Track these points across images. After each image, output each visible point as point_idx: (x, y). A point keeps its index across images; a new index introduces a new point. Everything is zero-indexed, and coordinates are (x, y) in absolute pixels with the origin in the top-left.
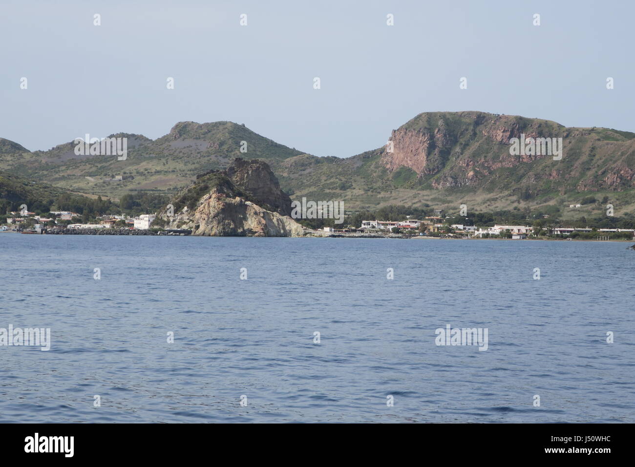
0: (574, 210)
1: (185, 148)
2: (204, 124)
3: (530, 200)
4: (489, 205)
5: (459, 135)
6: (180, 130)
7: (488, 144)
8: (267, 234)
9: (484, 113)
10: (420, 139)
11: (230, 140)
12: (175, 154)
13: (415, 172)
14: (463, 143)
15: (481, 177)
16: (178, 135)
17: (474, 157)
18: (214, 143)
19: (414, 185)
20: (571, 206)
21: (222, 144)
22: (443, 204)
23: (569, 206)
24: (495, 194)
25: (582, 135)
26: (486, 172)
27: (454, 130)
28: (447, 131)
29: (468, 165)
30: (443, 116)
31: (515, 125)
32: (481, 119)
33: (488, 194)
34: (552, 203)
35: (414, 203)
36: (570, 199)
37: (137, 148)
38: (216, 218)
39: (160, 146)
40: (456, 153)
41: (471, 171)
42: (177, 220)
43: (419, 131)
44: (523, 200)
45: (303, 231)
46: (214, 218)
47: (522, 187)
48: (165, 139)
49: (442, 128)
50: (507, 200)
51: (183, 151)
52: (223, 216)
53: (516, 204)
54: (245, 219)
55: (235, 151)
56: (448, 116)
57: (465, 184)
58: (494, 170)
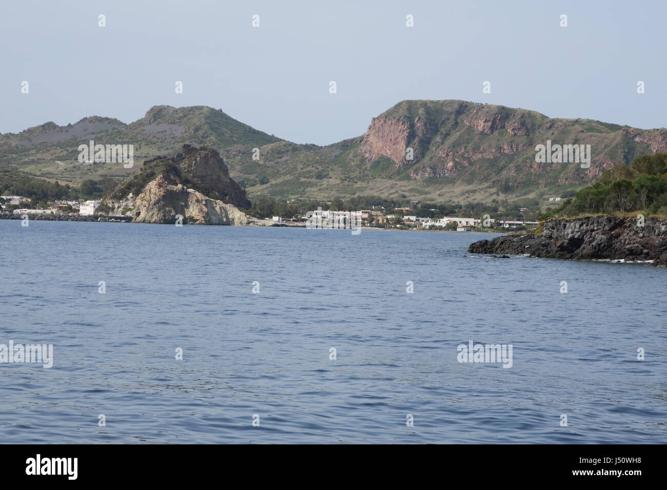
0: (553, 204)
1: (159, 133)
2: (180, 108)
3: (509, 192)
4: (467, 197)
5: (440, 124)
6: (155, 114)
7: (469, 134)
8: (208, 222)
9: (467, 102)
10: (400, 128)
11: (206, 126)
12: (149, 139)
13: (393, 161)
14: (444, 132)
15: (461, 168)
16: (153, 120)
17: (454, 147)
18: (189, 129)
19: (392, 175)
20: (551, 200)
21: (197, 129)
22: (421, 195)
23: (549, 200)
24: (474, 186)
25: (565, 126)
26: (466, 163)
27: (435, 120)
28: (427, 120)
29: (447, 155)
30: (424, 104)
31: (497, 115)
32: (463, 108)
33: (467, 186)
34: (531, 196)
35: (391, 194)
36: (549, 193)
37: (109, 132)
38: (157, 205)
39: (134, 131)
40: (436, 143)
41: (450, 162)
42: (122, 207)
43: (399, 120)
44: (502, 193)
45: (246, 220)
46: (154, 204)
47: (502, 179)
48: (140, 123)
49: (422, 117)
50: (486, 192)
51: (157, 136)
52: (164, 203)
53: (495, 197)
54: (187, 206)
55: (210, 137)
56: (429, 105)
57: (445, 174)
58: (474, 160)
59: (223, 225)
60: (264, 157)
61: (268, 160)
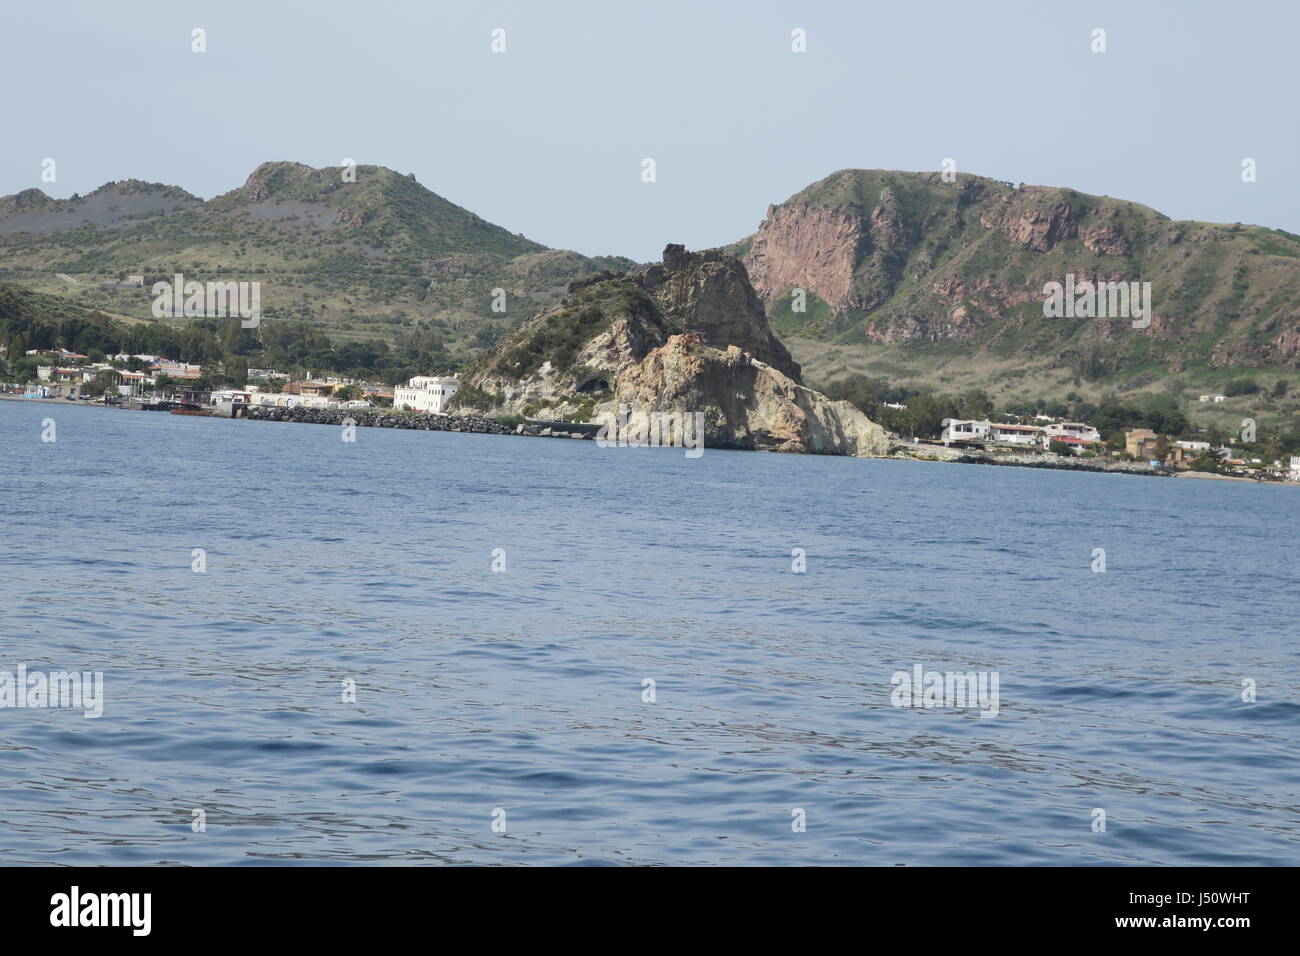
0: (1211, 407)
1: (282, 220)
2: (326, 169)
3: (1102, 379)
4: (1007, 386)
5: (925, 223)
6: (270, 180)
7: (997, 248)
8: (810, 449)
9: (982, 178)
10: (839, 229)
11: (388, 210)
12: (261, 233)
13: (823, 302)
14: (936, 242)
15: (983, 321)
16: (266, 192)
17: (966, 275)
18: (351, 214)
19: (824, 332)
20: (1203, 399)
21: (368, 217)
22: (899, 378)
23: (1198, 399)
24: (1016, 361)
25: (1216, 239)
26: (993, 311)
27: (915, 214)
28: (899, 215)
29: (952, 292)
30: (890, 179)
31: (1061, 210)
32: (973, 190)
33: (1000, 360)
34: (1156, 388)
35: (832, 373)
36: (1195, 383)
37: (169, 215)
38: (683, 398)
39: (226, 214)
40: (920, 265)
41: (959, 306)
42: (525, 396)
43: (837, 211)
44: (1086, 379)
45: (887, 442)
46: (675, 396)
47: (1082, 348)
48: (234, 199)
49: (888, 207)
50: (1048, 376)
51: (279, 228)
52: (701, 393)
53: (1070, 388)
54: (751, 403)
55: (398, 234)
56: (900, 181)
57: (946, 334)
58: (1012, 307)
59: (833, 454)
60: (523, 281)
61: (535, 289)
